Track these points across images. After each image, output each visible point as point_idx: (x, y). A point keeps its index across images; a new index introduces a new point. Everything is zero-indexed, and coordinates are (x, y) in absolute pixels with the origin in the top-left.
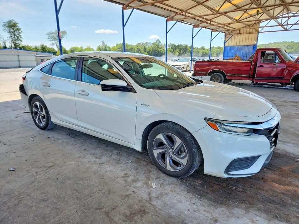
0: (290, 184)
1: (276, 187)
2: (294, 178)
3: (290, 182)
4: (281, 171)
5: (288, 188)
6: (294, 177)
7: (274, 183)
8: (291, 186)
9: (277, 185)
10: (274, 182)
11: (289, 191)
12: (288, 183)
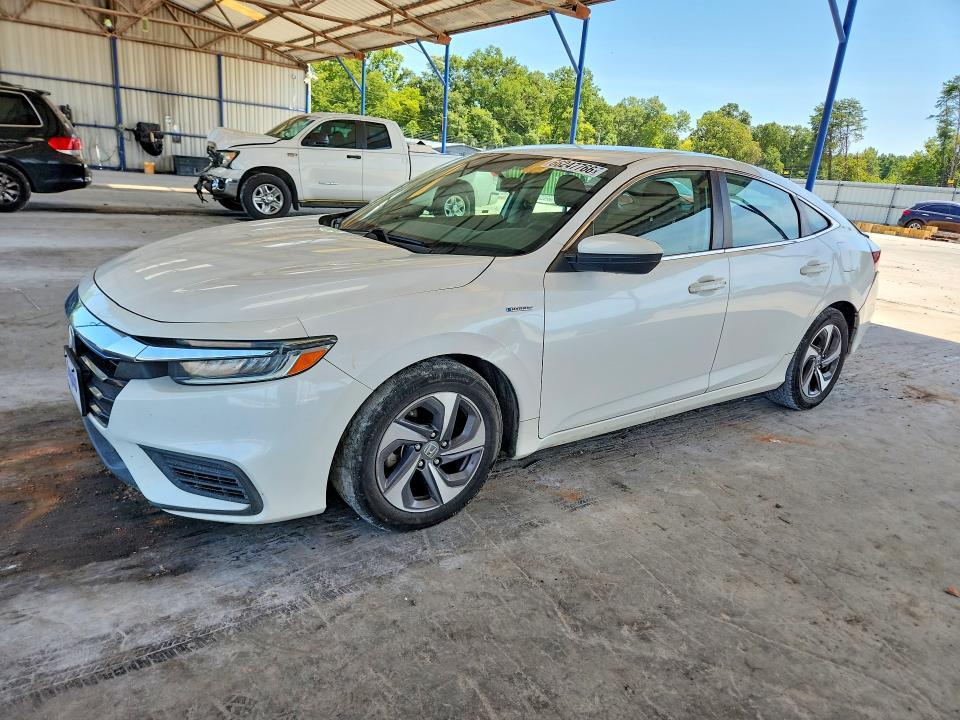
0: (20, 468)
1: (53, 446)
2: (14, 485)
3: (22, 470)
4: (57, 486)
5: (23, 457)
6: (13, 491)
7: (59, 450)
8: (17, 464)
9: (51, 450)
10: (61, 454)
11: (18, 452)
12: (26, 467)
